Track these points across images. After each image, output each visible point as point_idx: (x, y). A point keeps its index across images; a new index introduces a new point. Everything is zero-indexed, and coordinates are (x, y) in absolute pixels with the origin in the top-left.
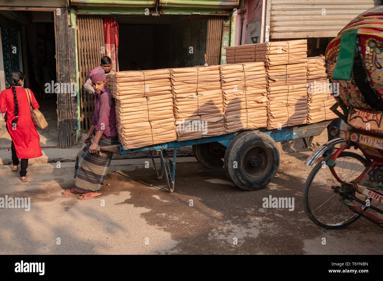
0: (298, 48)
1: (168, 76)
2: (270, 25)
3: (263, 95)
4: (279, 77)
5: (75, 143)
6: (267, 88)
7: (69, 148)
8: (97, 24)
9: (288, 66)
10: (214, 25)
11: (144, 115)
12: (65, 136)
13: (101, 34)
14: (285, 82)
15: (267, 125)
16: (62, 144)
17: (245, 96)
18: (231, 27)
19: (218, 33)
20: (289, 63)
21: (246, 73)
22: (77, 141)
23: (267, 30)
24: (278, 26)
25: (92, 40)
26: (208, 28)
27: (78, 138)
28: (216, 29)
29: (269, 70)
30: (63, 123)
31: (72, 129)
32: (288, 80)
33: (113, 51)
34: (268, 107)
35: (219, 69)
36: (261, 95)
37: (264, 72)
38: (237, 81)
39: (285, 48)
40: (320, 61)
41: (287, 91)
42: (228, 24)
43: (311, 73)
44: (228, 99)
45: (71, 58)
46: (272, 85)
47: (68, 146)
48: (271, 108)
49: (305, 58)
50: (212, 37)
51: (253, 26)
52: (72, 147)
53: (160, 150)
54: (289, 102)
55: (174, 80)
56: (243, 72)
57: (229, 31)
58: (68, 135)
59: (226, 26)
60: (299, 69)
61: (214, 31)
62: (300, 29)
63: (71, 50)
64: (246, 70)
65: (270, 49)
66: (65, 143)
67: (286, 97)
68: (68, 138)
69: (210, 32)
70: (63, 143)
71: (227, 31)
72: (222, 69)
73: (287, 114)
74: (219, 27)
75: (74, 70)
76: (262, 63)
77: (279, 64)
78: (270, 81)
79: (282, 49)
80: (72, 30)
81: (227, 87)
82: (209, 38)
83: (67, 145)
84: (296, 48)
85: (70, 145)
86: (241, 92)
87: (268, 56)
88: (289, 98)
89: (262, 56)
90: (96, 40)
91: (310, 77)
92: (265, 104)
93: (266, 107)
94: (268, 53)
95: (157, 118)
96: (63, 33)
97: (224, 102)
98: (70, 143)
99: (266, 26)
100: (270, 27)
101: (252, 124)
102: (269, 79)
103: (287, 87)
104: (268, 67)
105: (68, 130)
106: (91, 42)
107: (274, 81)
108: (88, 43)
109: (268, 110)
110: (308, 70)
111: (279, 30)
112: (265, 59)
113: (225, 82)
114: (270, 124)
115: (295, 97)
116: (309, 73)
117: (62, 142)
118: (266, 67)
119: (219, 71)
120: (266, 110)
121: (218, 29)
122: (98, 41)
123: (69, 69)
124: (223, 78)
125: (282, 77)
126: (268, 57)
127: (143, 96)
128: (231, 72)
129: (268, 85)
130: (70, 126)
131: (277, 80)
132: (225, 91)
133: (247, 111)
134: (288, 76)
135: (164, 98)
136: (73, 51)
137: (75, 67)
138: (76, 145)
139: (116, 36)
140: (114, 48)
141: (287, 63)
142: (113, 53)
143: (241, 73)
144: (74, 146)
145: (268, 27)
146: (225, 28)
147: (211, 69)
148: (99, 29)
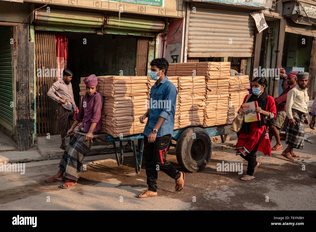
0: (226, 67)
1: (146, 81)
2: (187, 46)
3: (203, 101)
4: (213, 88)
5: (32, 146)
6: (205, 96)
7: (26, 151)
8: (51, 39)
9: (219, 81)
10: (142, 44)
11: (129, 110)
12: (23, 139)
13: (53, 48)
14: (216, 92)
15: (203, 124)
16: (20, 147)
17: (192, 101)
18: (156, 47)
19: (145, 51)
20: (220, 78)
21: (194, 83)
22: (33, 144)
23: (186, 50)
24: (192, 48)
25: (46, 53)
26: (138, 47)
27: (34, 141)
28: (144, 47)
29: (208, 82)
30: (22, 128)
31: (29, 133)
32: (218, 91)
33: (62, 63)
34: (205, 110)
35: (178, 79)
36: (201, 100)
37: (204, 83)
38: (189, 88)
39: (218, 67)
40: (237, 78)
41: (217, 99)
42: (153, 44)
43: (231, 87)
44: (182, 102)
45: (31, 69)
46: (208, 93)
47: (26, 148)
48: (207, 111)
49: (229, 76)
50: (140, 54)
51: (173, 47)
52: (29, 149)
53: (134, 140)
54: (217, 107)
55: (150, 85)
56: (192, 82)
57: (154, 50)
58: (25, 139)
59: (151, 46)
60: (225, 83)
61: (142, 49)
62: (206, 50)
63: (31, 62)
64: (195, 81)
65: (210, 67)
66: (23, 146)
67: (215, 104)
68: (26, 141)
69: (139, 50)
70: (22, 146)
71: (152, 50)
72: (180, 79)
73: (216, 116)
74: (146, 46)
75: (32, 80)
76: (204, 77)
77: (214, 78)
78: (208, 91)
79: (217, 68)
80: (32, 44)
81: (182, 93)
82: (138, 55)
83: (24, 147)
84: (224, 68)
85: (27, 148)
86: (190, 98)
87: (208, 71)
88: (218, 104)
89: (203, 72)
90: (49, 54)
91: (231, 90)
92: (203, 108)
93: (204, 110)
94: (209, 70)
95: (137, 113)
96: (24, 46)
97: (179, 104)
98: (27, 146)
99: (185, 47)
100: (188, 48)
101: (195, 122)
102: (207, 89)
103: (217, 96)
104: (207, 80)
105: (26, 133)
106: (45, 55)
107: (210, 90)
108: (42, 56)
109: (205, 112)
110: (230, 85)
111: (193, 50)
112: (206, 74)
113: (181, 89)
114: (205, 123)
115: (221, 104)
116: (230, 86)
117: (20, 145)
118: (206, 80)
119: (178, 80)
120: (203, 112)
121: (145, 48)
122: (51, 54)
123: (28, 79)
124: (180, 86)
125: (215, 88)
126: (208, 73)
127: (129, 96)
128: (185, 82)
129: (206, 94)
130: (28, 130)
131: (212, 90)
132: (181, 96)
133: (192, 112)
134: (218, 88)
135: (142, 98)
136: (32, 63)
137: (33, 77)
138: (32, 147)
139: (65, 50)
140: (63, 61)
141: (219, 78)
142: (63, 65)
143: (191, 83)
144: (31, 149)
145: (186, 48)
146: (151, 47)
147: (173, 78)
148: (52, 44)
